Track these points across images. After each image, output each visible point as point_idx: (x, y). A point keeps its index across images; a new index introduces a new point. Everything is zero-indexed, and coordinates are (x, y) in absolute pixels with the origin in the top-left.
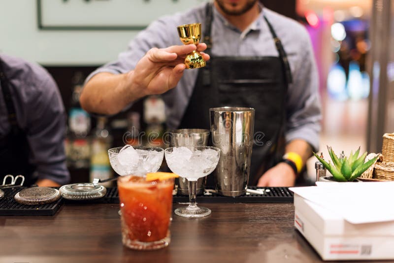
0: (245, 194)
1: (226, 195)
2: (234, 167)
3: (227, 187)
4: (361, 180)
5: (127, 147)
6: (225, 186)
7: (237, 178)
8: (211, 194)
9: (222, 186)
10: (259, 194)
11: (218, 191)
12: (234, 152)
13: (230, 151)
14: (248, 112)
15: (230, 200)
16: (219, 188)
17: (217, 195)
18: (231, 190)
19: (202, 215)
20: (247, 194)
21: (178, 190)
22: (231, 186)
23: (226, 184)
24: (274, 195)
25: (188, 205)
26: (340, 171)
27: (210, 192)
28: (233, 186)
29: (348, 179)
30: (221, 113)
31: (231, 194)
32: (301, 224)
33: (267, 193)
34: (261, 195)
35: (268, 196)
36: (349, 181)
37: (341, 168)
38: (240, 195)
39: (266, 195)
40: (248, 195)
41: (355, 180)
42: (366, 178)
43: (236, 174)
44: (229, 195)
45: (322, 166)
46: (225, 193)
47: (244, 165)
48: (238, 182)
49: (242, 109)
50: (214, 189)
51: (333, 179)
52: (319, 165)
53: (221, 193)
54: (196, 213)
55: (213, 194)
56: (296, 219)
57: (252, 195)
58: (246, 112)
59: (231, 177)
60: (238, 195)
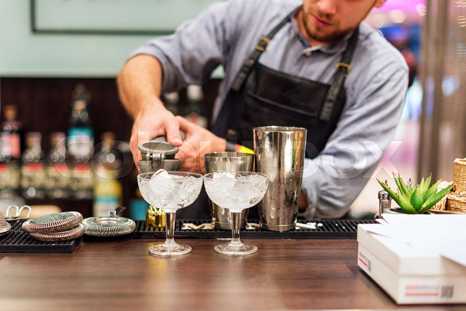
0: (295, 229)
1: (273, 229)
2: (283, 197)
3: (274, 220)
4: (432, 212)
5: (160, 172)
6: (272, 220)
7: (286, 209)
8: (254, 228)
9: (267, 219)
10: (311, 229)
11: (263, 225)
12: (282, 180)
13: (277, 178)
14: (300, 132)
15: (276, 235)
16: (264, 221)
17: (262, 229)
18: (278, 224)
19: (248, 253)
20: (297, 228)
21: (216, 223)
22: (278, 219)
23: (273, 217)
24: (329, 230)
25: (230, 241)
26: (409, 201)
27: (253, 226)
28: (281, 219)
29: (418, 210)
30: (267, 133)
31: (278, 228)
32: (367, 263)
33: (320, 227)
34: (313, 230)
35: (321, 231)
36: (419, 213)
37: (410, 198)
38: (289, 229)
39: (319, 230)
40: (298, 230)
41: (426, 212)
42: (438, 210)
43: (285, 204)
44: (276, 230)
45: (386, 196)
46: (272, 227)
47: (293, 194)
48: (287, 214)
49: (291, 128)
50: (258, 223)
51: (401, 210)
52: (384, 195)
53: (267, 227)
54: (240, 251)
55: (257, 229)
56: (359, 256)
57: (303, 229)
58: (296, 132)
59: (278, 209)
60: (286, 229)
